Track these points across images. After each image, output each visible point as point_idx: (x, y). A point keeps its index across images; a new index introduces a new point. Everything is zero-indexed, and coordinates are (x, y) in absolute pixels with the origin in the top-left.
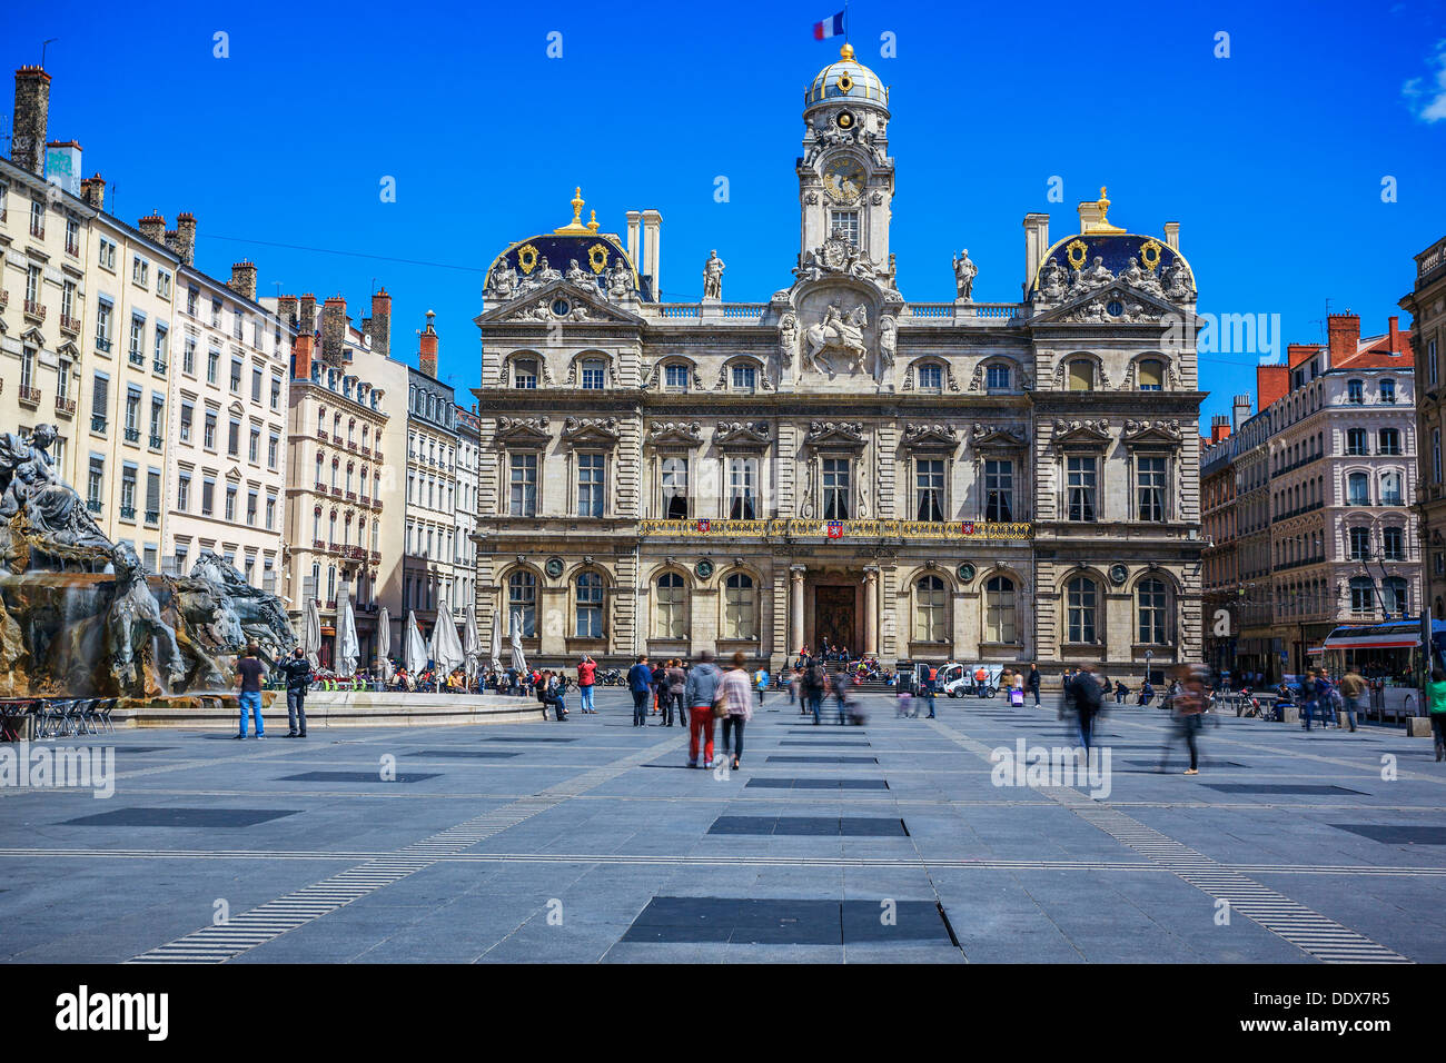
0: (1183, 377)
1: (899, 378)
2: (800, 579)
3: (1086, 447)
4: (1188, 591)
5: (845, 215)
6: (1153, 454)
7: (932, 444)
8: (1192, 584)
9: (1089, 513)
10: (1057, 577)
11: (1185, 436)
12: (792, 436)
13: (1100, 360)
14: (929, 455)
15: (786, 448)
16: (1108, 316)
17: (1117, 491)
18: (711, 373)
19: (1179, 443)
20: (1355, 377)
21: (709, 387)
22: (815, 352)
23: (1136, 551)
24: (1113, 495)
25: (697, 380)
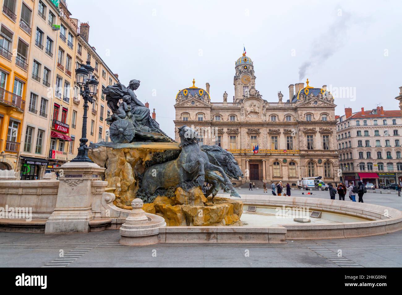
0: (332, 118)
1: (267, 119)
2: (247, 162)
3: (311, 133)
4: (336, 165)
5: (246, 87)
6: (326, 134)
7: (275, 133)
8: (337, 164)
9: (312, 148)
10: (306, 162)
11: (333, 131)
12: (244, 131)
13: (313, 114)
14: (274, 135)
15: (243, 134)
16: (314, 105)
17: (318, 143)
18: (226, 117)
19: (332, 132)
20: (358, 120)
21: (225, 120)
22: (248, 113)
23: (324, 156)
24: (318, 144)
25: (222, 119)
